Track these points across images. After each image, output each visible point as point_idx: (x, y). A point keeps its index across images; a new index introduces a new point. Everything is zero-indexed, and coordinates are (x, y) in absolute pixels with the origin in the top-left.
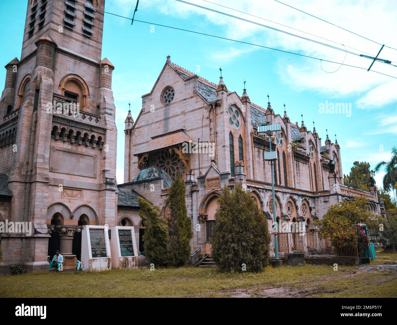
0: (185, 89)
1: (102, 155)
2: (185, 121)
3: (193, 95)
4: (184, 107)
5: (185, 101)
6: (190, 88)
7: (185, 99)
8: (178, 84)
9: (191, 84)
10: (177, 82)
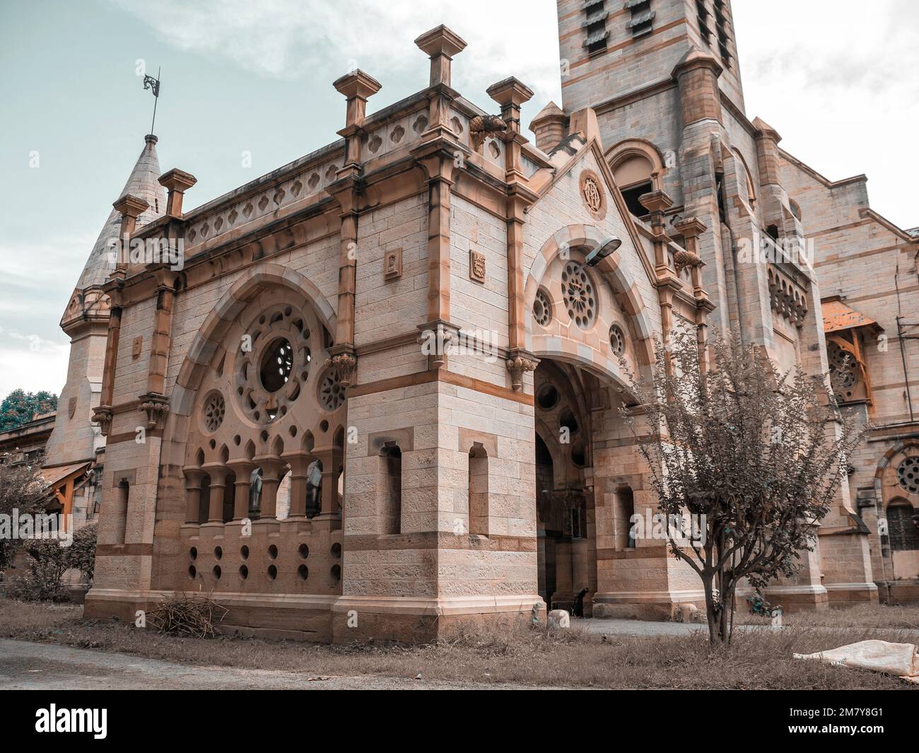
0: (834, 206)
1: (805, 340)
2: (840, 279)
3: (859, 220)
4: (833, 245)
5: (836, 233)
6: (847, 204)
7: (837, 229)
8: (809, 194)
9: (852, 195)
10: (805, 189)
